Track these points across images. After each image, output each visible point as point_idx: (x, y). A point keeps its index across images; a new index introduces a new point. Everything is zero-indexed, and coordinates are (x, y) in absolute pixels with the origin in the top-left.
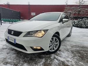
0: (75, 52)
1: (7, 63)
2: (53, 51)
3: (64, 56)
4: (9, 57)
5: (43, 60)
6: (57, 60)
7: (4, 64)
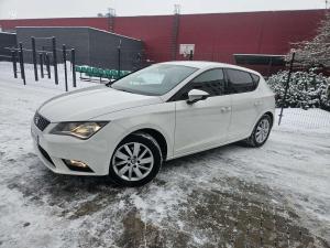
0: (200, 196)
1: (15, 186)
2: (133, 179)
3: (154, 199)
4: (27, 175)
5: (93, 197)
6: (128, 202)
7: (9, 187)
